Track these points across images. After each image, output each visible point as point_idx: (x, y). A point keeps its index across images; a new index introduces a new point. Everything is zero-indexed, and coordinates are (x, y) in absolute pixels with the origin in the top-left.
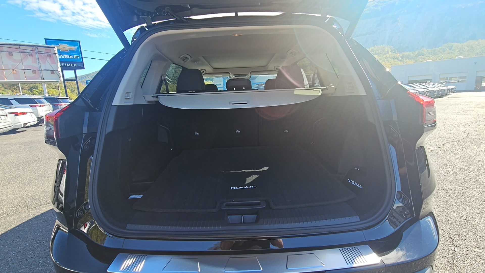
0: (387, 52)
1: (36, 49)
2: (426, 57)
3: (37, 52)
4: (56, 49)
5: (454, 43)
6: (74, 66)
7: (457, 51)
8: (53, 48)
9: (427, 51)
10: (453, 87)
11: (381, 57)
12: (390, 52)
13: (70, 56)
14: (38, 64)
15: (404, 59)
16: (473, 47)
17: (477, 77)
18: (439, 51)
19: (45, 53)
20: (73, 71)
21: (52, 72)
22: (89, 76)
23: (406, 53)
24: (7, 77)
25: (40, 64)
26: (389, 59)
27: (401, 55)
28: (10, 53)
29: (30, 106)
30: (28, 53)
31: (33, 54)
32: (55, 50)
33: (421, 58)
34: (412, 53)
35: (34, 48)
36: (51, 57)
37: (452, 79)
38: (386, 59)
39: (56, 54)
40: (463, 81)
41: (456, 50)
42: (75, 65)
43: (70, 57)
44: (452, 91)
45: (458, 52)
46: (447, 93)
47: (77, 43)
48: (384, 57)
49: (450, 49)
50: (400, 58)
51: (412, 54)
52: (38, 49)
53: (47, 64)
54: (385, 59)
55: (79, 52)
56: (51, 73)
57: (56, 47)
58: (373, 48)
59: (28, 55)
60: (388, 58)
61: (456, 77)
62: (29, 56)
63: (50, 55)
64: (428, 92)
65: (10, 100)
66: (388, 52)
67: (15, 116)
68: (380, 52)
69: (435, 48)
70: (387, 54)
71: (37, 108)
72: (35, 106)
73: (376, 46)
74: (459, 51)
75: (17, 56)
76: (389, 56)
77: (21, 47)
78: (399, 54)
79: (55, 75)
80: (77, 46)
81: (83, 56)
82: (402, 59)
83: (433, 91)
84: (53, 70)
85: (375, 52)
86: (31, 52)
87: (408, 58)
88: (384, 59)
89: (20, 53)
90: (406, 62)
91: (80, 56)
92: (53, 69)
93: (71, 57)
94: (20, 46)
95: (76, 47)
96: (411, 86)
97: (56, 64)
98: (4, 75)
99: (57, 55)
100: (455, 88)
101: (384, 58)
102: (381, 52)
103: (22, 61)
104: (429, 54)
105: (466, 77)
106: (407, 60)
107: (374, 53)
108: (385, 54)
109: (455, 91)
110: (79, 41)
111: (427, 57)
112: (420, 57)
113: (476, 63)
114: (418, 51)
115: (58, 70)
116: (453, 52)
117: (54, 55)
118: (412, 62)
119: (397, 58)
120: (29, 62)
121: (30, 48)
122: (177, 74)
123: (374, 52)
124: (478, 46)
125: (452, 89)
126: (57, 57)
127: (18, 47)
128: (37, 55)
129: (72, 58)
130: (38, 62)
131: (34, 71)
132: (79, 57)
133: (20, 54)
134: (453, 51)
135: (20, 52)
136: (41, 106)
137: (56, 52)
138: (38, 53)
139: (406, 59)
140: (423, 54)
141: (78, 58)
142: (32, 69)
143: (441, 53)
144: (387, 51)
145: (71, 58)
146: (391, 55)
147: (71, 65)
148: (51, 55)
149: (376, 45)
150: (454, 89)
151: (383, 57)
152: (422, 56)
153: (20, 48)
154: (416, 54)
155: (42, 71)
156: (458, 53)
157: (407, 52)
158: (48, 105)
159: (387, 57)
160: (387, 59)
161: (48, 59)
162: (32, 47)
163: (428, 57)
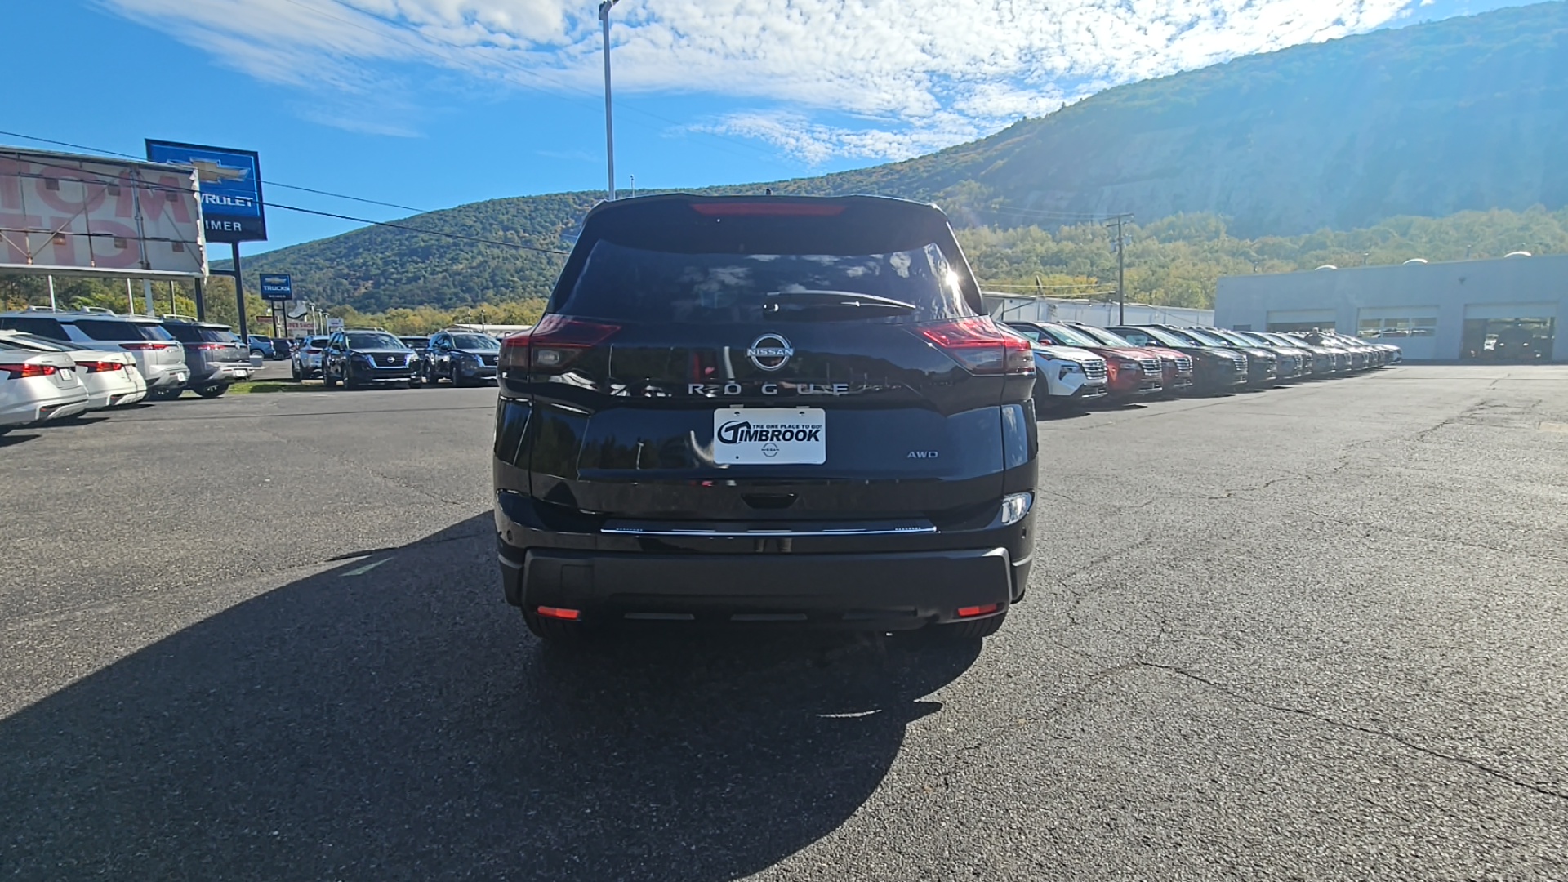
0: (1216, 232)
1: (134, 174)
2: (1332, 256)
3: (137, 183)
4: (195, 177)
5: (1414, 217)
6: (232, 227)
7: (1424, 240)
8: (186, 175)
9: (1336, 236)
10: (1392, 348)
11: (1195, 248)
12: (1223, 235)
13: (224, 198)
14: (135, 222)
15: (1266, 257)
16: (1472, 230)
17: (1466, 322)
18: (1370, 239)
19: (158, 187)
20: (230, 246)
21: (178, 246)
22: (265, 261)
23: (1271, 240)
24: (36, 254)
25: (142, 219)
26: (1219, 254)
27: (1257, 244)
28: (52, 184)
29: (121, 345)
30: (105, 186)
31: (122, 189)
32: (193, 181)
33: (1317, 256)
34: (1291, 241)
35: (128, 170)
36: (176, 201)
37: (1399, 324)
38: (1211, 253)
39: (194, 192)
40: (1430, 333)
41: (1421, 238)
42: (237, 226)
43: (221, 200)
44: (1387, 359)
45: (1426, 243)
46: (1369, 365)
47: (248, 159)
48: (1206, 247)
49: (1404, 235)
50: (1253, 254)
51: (1289, 244)
52: (138, 173)
53: (162, 223)
54: (1209, 255)
55: (253, 185)
56: (174, 250)
57: (196, 172)
58: (1172, 218)
59: (106, 191)
60: (1217, 251)
61: (1407, 320)
62: (110, 194)
63: (176, 193)
64: (1309, 358)
65: (63, 326)
66: (1217, 234)
67: (88, 372)
68: (1193, 231)
69: (1359, 227)
70: (1216, 240)
71: (142, 354)
72: (139, 347)
73: (1181, 213)
74: (1430, 241)
75: (71, 191)
76: (1220, 244)
77: (87, 166)
78: (1252, 240)
79: (184, 256)
80: (247, 167)
81: (264, 201)
82: (1261, 257)
83: (1324, 358)
84: (180, 240)
85: (1177, 231)
86: (117, 181)
87: (1278, 256)
88: (1204, 254)
89: (80, 183)
90: (1272, 267)
91: (255, 198)
92: (180, 236)
93: (228, 201)
94: (84, 163)
95: (245, 172)
96: (1263, 340)
97: (189, 222)
98: (25, 249)
99: (196, 195)
100: (1398, 351)
101: (1204, 251)
102: (1197, 231)
103: (85, 209)
104: (1341, 245)
105: (1434, 319)
106: (1276, 261)
107: (1176, 233)
108: (1209, 239)
109: (1398, 359)
110: (255, 154)
111: (1333, 253)
112: (1313, 252)
113: (1462, 280)
114: (1307, 235)
115: (196, 242)
116: (1411, 243)
117: (186, 195)
118: (1288, 267)
119: (1246, 255)
120: (107, 211)
121: (116, 171)
122: (556, 268)
123: (1174, 231)
124: (1488, 227)
125: (1389, 354)
126: (196, 201)
127: (76, 164)
128: (135, 193)
129: (230, 203)
130: (134, 215)
131: (121, 241)
132: (251, 201)
133: (83, 187)
134: (1411, 240)
135: (82, 181)
136: (155, 347)
137: (196, 185)
138: (138, 186)
139: (1271, 258)
140: (1323, 246)
141: (249, 204)
142: (115, 235)
143: (1376, 244)
144: (1214, 229)
145: (225, 203)
146: (1226, 244)
147: (223, 226)
148: (178, 194)
149: (1183, 211)
150: (1396, 356)
151: (1202, 247)
152: (1320, 252)
153: (84, 169)
154: (1301, 243)
155: (147, 242)
156: (1428, 246)
157: (1275, 235)
158: (175, 345)
159: (1216, 248)
160: (1216, 255)
161: (168, 206)
162: (121, 169)
163: (1338, 253)
